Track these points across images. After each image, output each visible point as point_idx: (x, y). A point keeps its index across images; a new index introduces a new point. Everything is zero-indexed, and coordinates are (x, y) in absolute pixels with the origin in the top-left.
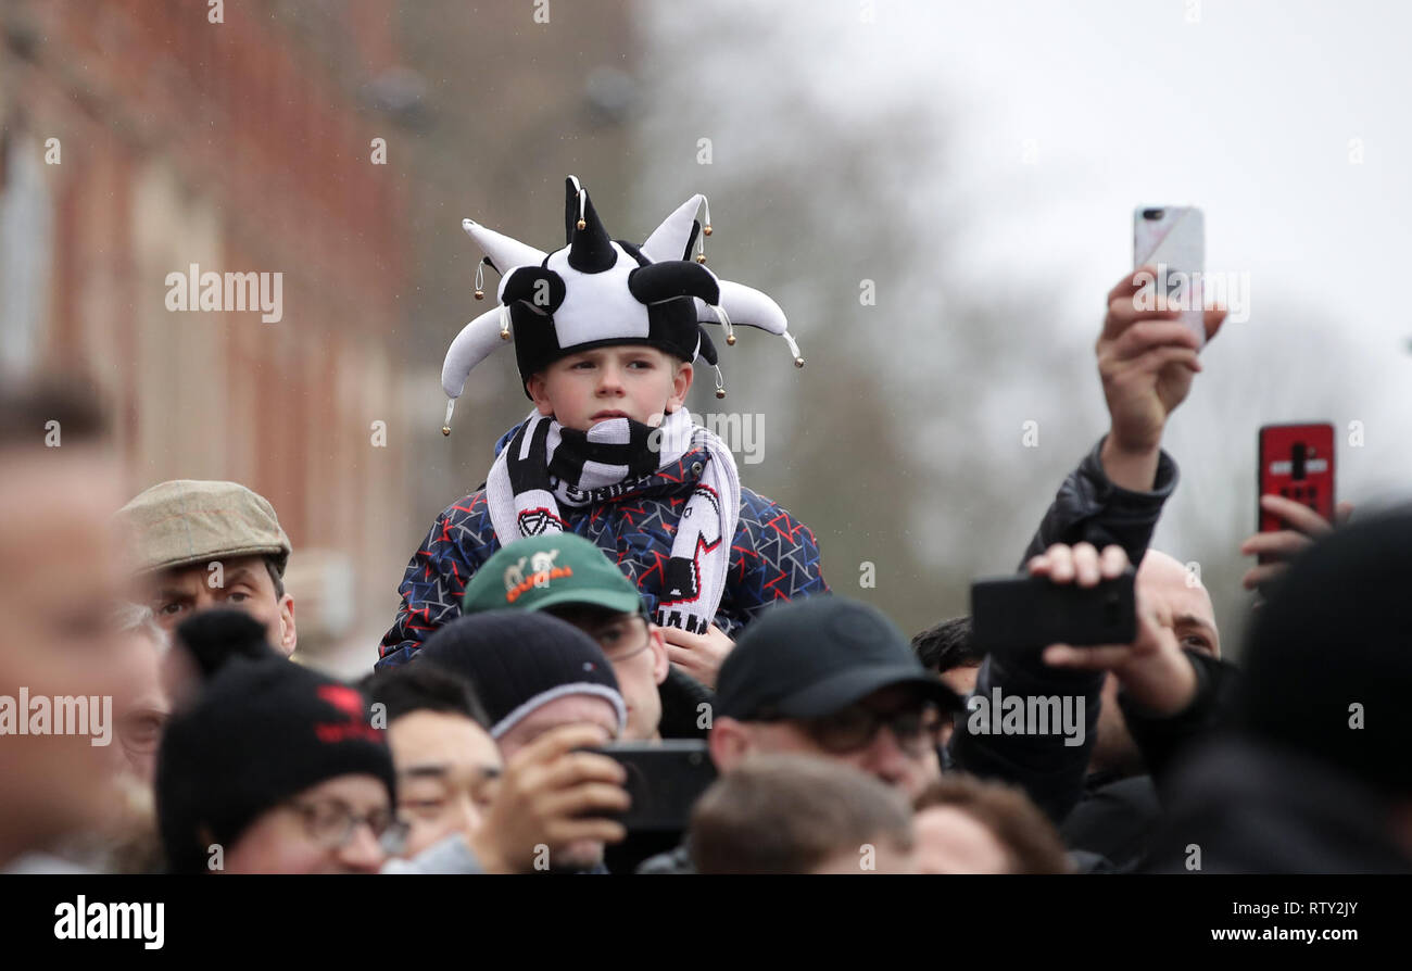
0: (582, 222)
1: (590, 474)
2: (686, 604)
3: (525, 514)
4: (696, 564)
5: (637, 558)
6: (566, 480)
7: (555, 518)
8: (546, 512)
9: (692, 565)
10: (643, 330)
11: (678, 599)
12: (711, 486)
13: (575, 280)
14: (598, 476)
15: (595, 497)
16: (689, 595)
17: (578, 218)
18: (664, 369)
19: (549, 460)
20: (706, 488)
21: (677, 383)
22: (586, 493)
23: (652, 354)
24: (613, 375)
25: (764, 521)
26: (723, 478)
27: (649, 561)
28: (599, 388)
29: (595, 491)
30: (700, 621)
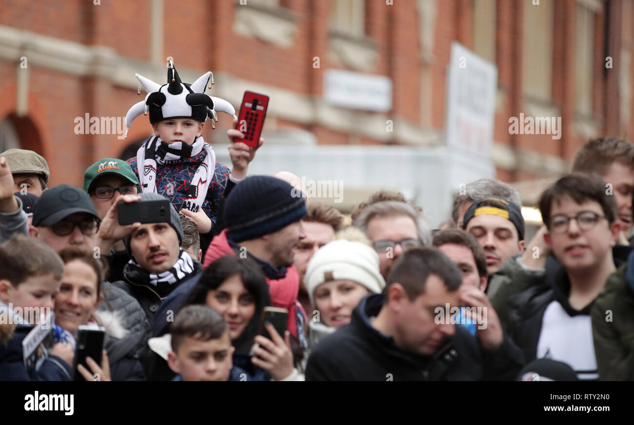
0: (174, 79)
1: (168, 156)
2: (193, 200)
3: (145, 166)
4: (198, 187)
5: (177, 181)
6: (160, 156)
7: (154, 169)
8: (151, 166)
9: (196, 188)
10: (190, 114)
11: (191, 198)
12: (206, 163)
13: (169, 97)
14: (170, 157)
15: (168, 162)
16: (194, 197)
17: (172, 78)
18: (196, 125)
19: (156, 149)
20: (204, 164)
21: (199, 128)
22: (166, 161)
23: (192, 121)
24: (179, 128)
25: (222, 173)
26: (210, 161)
27: (182, 182)
28: (175, 132)
29: (168, 161)
30: (196, 205)
